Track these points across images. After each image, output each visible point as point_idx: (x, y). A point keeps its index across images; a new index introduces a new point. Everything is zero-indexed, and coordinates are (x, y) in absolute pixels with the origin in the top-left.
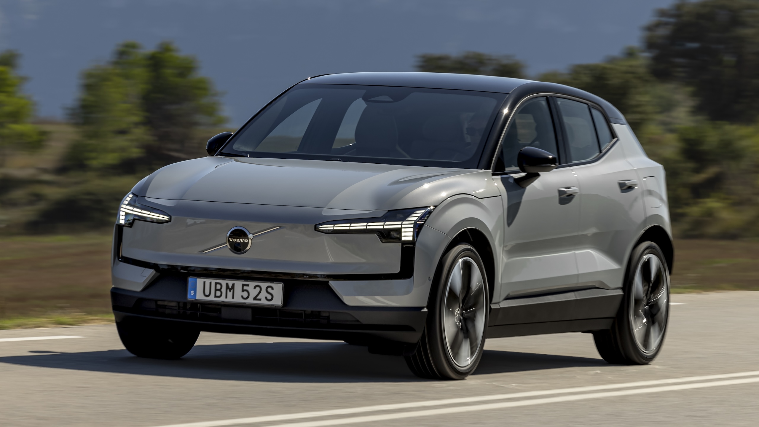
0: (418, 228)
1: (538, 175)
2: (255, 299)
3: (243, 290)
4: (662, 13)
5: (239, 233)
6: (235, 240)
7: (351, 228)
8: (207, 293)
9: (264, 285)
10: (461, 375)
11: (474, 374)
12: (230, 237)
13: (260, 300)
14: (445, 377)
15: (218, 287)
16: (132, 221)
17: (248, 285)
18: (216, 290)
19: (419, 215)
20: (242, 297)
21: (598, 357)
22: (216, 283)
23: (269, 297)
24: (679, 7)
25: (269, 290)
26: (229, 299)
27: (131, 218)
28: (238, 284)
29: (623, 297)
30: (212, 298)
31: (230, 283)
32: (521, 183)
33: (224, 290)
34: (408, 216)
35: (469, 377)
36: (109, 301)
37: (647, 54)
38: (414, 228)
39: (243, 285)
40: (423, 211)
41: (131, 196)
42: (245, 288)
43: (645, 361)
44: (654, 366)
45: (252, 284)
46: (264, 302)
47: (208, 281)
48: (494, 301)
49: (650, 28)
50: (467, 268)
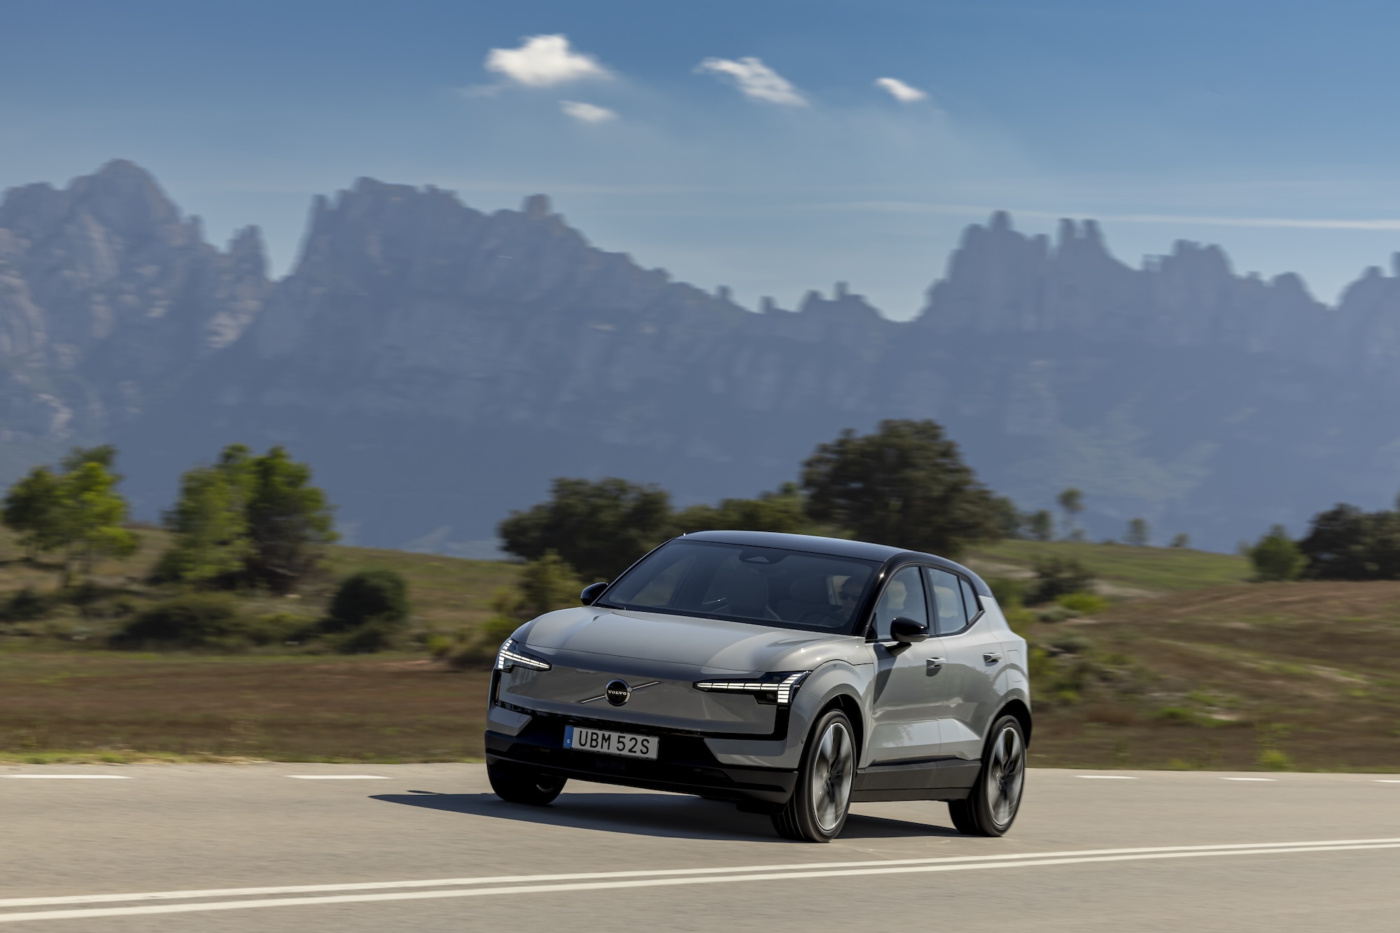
0: (794, 691)
1: (909, 645)
2: (630, 751)
3: (619, 742)
4: (824, 449)
5: (618, 686)
6: (614, 692)
7: (729, 687)
8: (583, 742)
9: (640, 738)
10: (826, 838)
11: (837, 838)
12: (609, 688)
13: (635, 752)
14: (811, 840)
15: (595, 737)
16: (512, 668)
17: (624, 737)
18: (592, 740)
19: (796, 678)
20: (618, 748)
21: (952, 826)
22: (593, 734)
23: (645, 750)
24: (842, 443)
25: (645, 743)
26: (605, 750)
27: (510, 664)
28: (614, 736)
29: (982, 768)
30: (587, 747)
31: (607, 734)
32: (891, 653)
33: (600, 740)
34: (785, 679)
35: (832, 840)
36: (481, 744)
37: (805, 492)
38: (790, 691)
39: (619, 737)
40: (799, 675)
41: (510, 642)
42: (621, 739)
43: (999, 832)
44: (1006, 838)
45: (628, 736)
46: (639, 754)
47: (584, 731)
48: (859, 767)
49: (809, 464)
50: (838, 734)
